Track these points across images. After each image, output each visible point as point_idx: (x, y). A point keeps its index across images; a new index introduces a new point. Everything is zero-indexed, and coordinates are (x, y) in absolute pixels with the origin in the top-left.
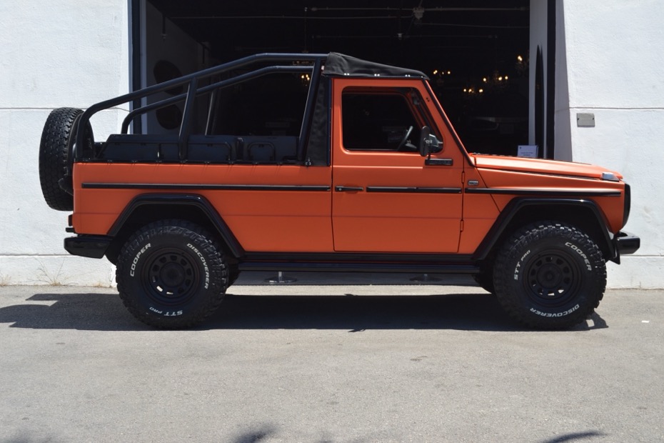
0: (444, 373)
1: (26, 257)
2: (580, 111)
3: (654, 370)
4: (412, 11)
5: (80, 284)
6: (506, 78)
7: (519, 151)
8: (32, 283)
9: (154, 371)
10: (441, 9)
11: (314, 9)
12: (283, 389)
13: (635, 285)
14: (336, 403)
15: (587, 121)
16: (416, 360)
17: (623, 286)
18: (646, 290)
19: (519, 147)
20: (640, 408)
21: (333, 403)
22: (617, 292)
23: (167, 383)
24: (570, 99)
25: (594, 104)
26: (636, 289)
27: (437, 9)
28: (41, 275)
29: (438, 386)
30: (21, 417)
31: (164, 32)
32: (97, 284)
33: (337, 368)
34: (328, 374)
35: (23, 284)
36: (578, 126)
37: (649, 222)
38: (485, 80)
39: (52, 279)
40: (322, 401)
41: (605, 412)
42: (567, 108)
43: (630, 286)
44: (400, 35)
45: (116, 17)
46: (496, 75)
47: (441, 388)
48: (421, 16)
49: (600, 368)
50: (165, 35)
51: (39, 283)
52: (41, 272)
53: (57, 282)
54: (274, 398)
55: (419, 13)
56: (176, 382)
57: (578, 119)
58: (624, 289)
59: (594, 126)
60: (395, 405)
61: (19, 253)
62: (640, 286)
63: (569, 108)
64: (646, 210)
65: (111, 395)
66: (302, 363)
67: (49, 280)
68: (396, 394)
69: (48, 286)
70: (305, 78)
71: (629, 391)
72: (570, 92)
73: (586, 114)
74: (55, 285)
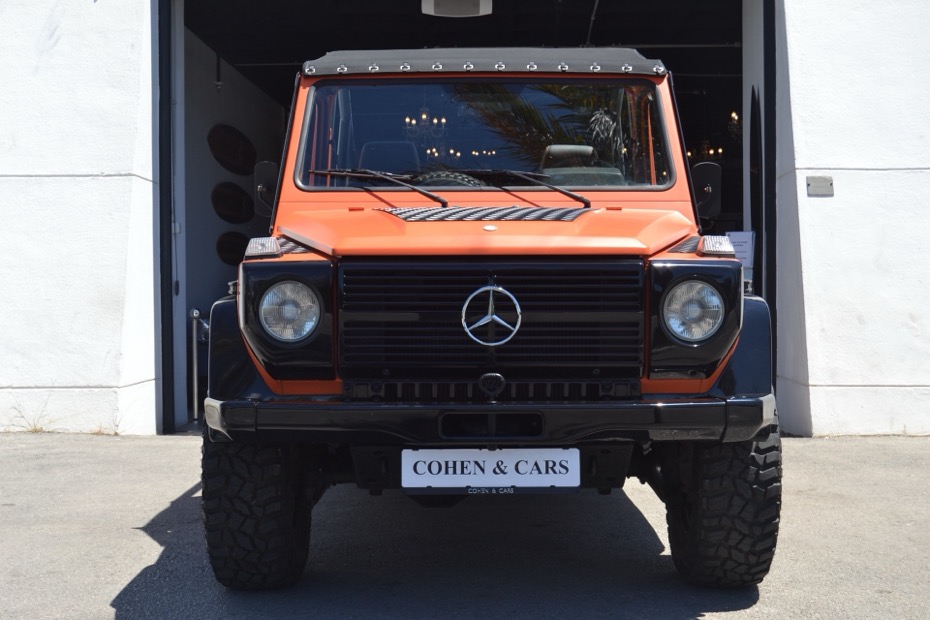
2: (811, 173)
3: (910, 539)
5: (71, 431)
6: (720, 151)
8: (2, 430)
13: (897, 429)
15: (822, 188)
17: (880, 432)
18: (914, 436)
19: (727, 233)
20: (881, 592)
22: (869, 439)
24: (797, 156)
26: (899, 435)
28: (15, 417)
31: (219, 80)
32: (96, 429)
36: (809, 195)
37: (917, 336)
39: (31, 423)
41: (824, 598)
42: (792, 170)
43: (889, 432)
45: (132, 45)
46: (706, 147)
49: (826, 537)
50: (219, 83)
51: (12, 429)
52: (15, 413)
53: (38, 427)
57: (808, 185)
58: (879, 436)
59: (832, 195)
62: (904, 432)
63: (795, 169)
64: (913, 318)
65: (51, 572)
67: (25, 423)
69: (25, 432)
70: (432, 153)
71: (866, 568)
72: (796, 145)
73: (820, 178)
74: (35, 431)
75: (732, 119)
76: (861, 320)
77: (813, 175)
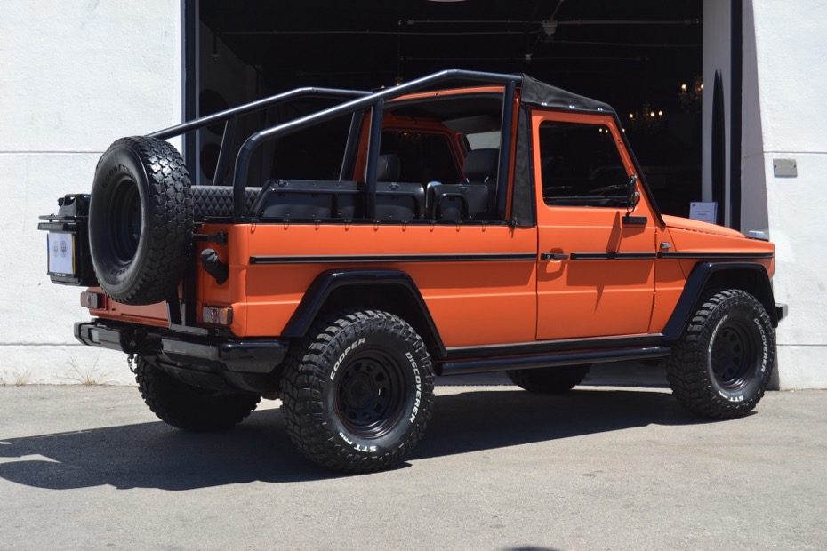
0: (630, 491)
1: (49, 347)
2: (777, 156)
4: (540, 25)
5: (122, 384)
6: (661, 113)
7: (692, 210)
8: (58, 382)
9: (256, 489)
10: (579, 22)
11: (410, 22)
12: (428, 510)
14: (503, 527)
15: (787, 169)
16: (590, 475)
19: (692, 203)
21: (498, 526)
23: (277, 503)
24: (765, 140)
25: (796, 147)
27: (574, 22)
28: (71, 371)
29: (627, 507)
30: (105, 542)
33: (491, 486)
34: (482, 492)
35: (46, 382)
36: (776, 176)
38: (631, 116)
39: (85, 376)
40: (483, 524)
42: (760, 153)
44: (528, 56)
45: (166, 33)
46: (647, 109)
47: (632, 508)
48: (553, 32)
50: (216, 56)
51: (68, 382)
52: (70, 367)
53: (91, 380)
54: (420, 521)
55: (549, 28)
56: (288, 501)
57: (775, 167)
59: (795, 176)
60: (578, 529)
61: (41, 342)
63: (763, 152)
65: (210, 518)
66: (444, 479)
67: (79, 377)
68: (575, 516)
69: (80, 385)
72: (764, 130)
73: (785, 160)
74: (89, 384)
75: (681, 90)
76: (821, 287)
77: (779, 158)
